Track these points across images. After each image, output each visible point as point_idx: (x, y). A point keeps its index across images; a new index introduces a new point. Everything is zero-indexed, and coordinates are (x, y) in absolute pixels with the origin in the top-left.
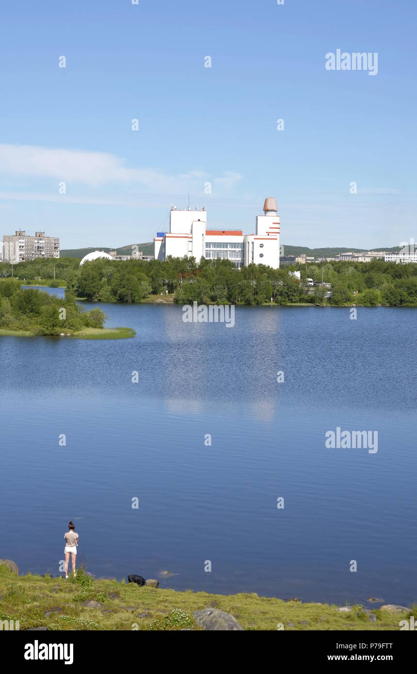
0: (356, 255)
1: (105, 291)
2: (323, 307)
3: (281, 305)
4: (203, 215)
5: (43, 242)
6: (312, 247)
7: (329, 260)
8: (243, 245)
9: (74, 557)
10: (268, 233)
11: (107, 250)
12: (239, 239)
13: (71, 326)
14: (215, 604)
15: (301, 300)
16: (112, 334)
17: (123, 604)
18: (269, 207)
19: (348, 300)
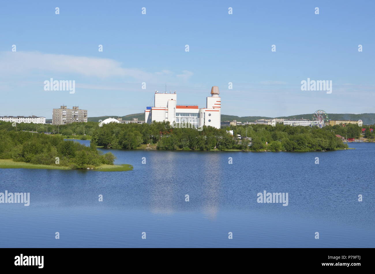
0: (266, 121)
1: (115, 143)
2: (247, 152)
3: (221, 150)
4: (174, 97)
5: (77, 112)
6: (240, 116)
7: (250, 123)
8: (199, 114)
10: (214, 107)
11: (116, 118)
12: (196, 111)
13: (94, 163)
15: (233, 148)
16: (118, 168)
18: (214, 92)
19: (262, 147)
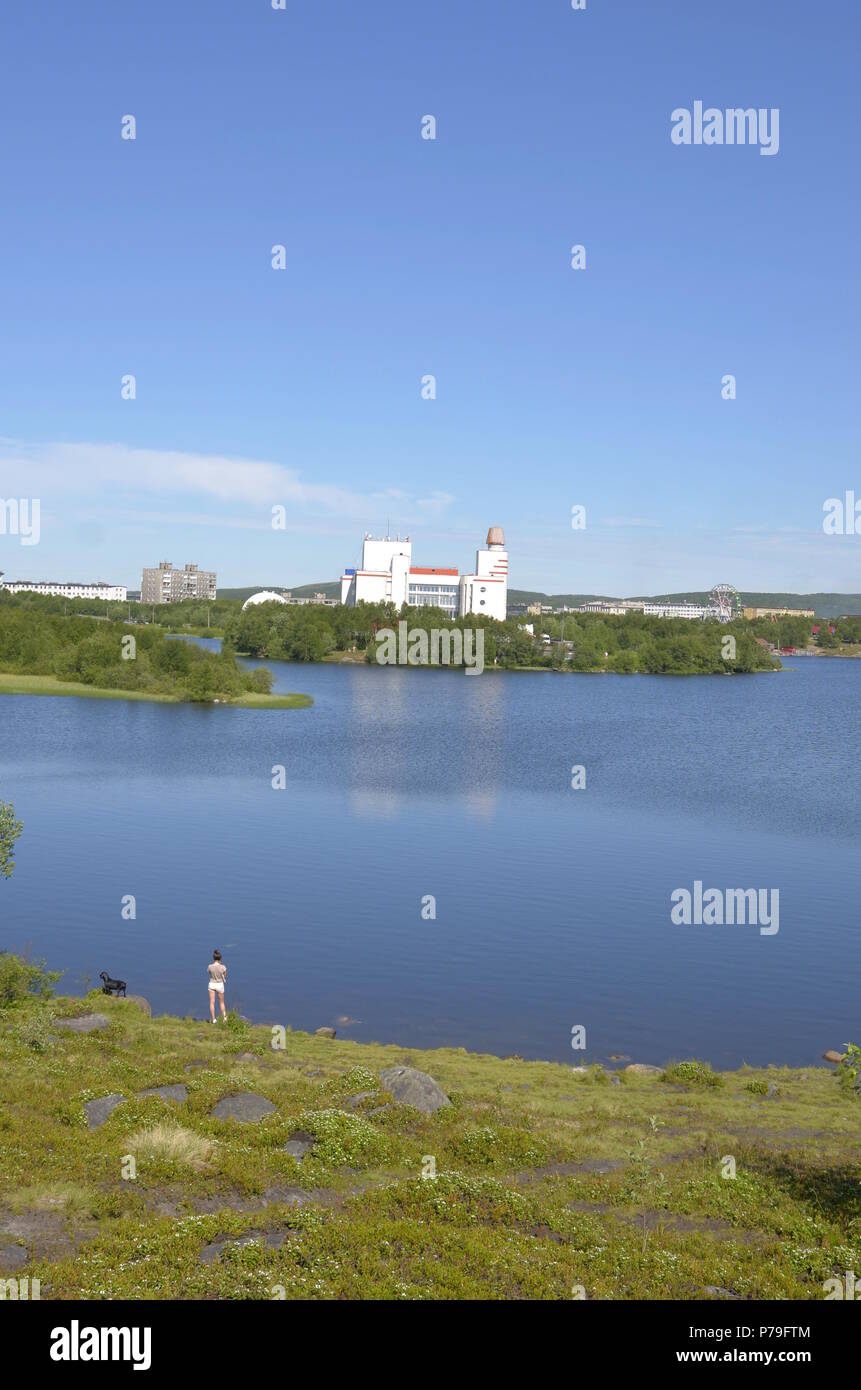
0: (607, 605)
1: (275, 644)
2: (562, 673)
3: (507, 668)
4: (407, 548)
5: (196, 578)
6: (549, 594)
7: (571, 610)
8: (459, 588)
9: (221, 997)
10: (492, 574)
11: (279, 591)
12: (454, 581)
13: (229, 690)
14: (408, 1062)
15: (534, 663)
16: (281, 701)
17: (288, 1059)
18: (494, 539)
19: (595, 664)
